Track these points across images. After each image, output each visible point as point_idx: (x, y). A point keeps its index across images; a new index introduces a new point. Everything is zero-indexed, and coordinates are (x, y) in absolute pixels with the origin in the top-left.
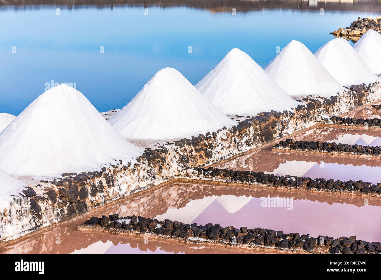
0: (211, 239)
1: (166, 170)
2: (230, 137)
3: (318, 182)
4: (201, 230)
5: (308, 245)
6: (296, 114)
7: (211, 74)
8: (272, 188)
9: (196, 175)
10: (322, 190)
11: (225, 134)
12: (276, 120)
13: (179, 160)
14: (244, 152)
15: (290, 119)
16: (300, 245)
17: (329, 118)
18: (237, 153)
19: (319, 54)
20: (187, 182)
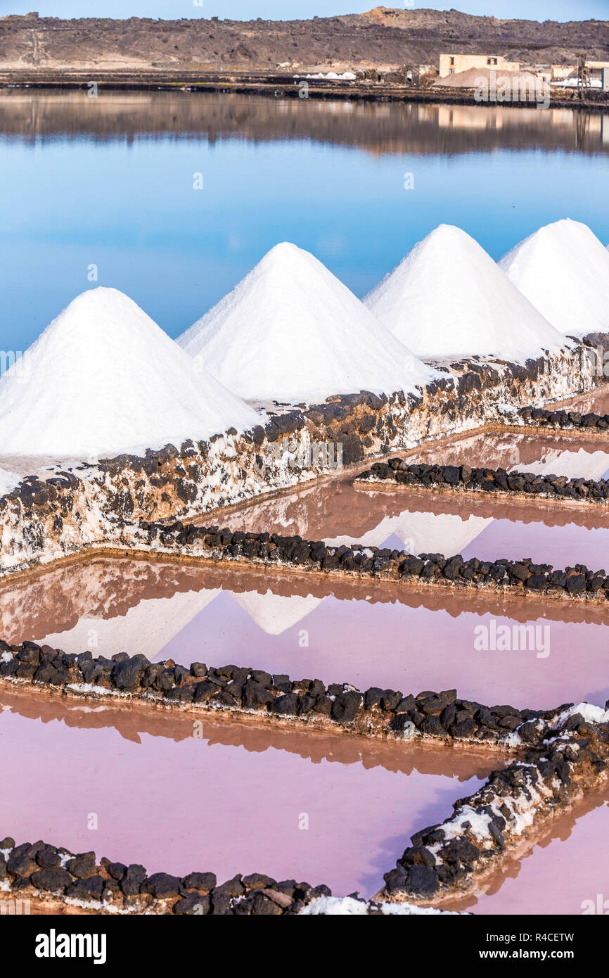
0: (122, 689)
1: (71, 528)
2: (245, 453)
3: (426, 563)
4: (100, 668)
5: (341, 708)
6: (426, 400)
7: (225, 302)
8: (317, 573)
9: (143, 541)
10: (432, 580)
11: (233, 444)
12: (372, 414)
13: (106, 505)
14: (281, 489)
15: (411, 412)
16: (323, 708)
17: (516, 410)
18: (264, 491)
19: (513, 258)
20: (122, 558)
